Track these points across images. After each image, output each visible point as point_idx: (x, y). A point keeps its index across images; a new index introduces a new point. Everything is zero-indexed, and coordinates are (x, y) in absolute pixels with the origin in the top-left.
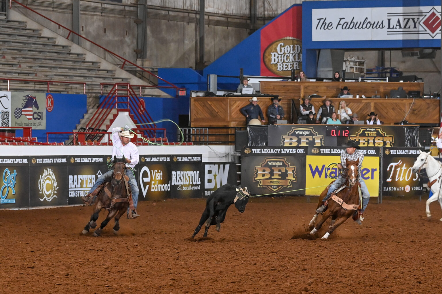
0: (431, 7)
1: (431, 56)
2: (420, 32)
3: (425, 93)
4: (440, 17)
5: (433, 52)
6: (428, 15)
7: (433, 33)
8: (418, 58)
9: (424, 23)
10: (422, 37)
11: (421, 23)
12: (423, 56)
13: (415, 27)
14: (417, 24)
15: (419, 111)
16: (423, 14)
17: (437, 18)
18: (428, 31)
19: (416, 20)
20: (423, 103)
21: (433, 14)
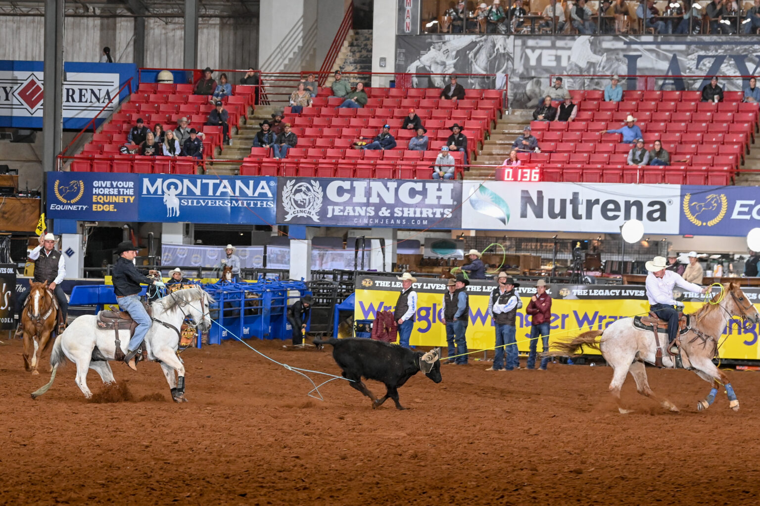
0: (30, 73)
1: (29, 139)
2: (14, 106)
3: (20, 189)
4: (42, 87)
5: (31, 134)
6: (26, 83)
7: (32, 108)
8: (11, 142)
9: (19, 94)
10: (17, 113)
11: (16, 94)
12: (18, 139)
13: (7, 99)
14: (10, 95)
15: (11, 215)
16: (19, 82)
17: (38, 88)
18: (26, 105)
19: (8, 89)
20: (17, 203)
21: (33, 83)
